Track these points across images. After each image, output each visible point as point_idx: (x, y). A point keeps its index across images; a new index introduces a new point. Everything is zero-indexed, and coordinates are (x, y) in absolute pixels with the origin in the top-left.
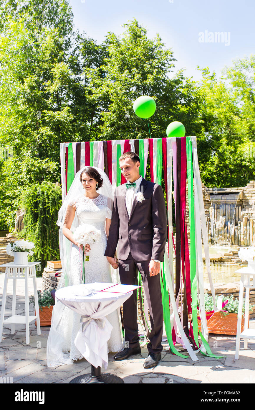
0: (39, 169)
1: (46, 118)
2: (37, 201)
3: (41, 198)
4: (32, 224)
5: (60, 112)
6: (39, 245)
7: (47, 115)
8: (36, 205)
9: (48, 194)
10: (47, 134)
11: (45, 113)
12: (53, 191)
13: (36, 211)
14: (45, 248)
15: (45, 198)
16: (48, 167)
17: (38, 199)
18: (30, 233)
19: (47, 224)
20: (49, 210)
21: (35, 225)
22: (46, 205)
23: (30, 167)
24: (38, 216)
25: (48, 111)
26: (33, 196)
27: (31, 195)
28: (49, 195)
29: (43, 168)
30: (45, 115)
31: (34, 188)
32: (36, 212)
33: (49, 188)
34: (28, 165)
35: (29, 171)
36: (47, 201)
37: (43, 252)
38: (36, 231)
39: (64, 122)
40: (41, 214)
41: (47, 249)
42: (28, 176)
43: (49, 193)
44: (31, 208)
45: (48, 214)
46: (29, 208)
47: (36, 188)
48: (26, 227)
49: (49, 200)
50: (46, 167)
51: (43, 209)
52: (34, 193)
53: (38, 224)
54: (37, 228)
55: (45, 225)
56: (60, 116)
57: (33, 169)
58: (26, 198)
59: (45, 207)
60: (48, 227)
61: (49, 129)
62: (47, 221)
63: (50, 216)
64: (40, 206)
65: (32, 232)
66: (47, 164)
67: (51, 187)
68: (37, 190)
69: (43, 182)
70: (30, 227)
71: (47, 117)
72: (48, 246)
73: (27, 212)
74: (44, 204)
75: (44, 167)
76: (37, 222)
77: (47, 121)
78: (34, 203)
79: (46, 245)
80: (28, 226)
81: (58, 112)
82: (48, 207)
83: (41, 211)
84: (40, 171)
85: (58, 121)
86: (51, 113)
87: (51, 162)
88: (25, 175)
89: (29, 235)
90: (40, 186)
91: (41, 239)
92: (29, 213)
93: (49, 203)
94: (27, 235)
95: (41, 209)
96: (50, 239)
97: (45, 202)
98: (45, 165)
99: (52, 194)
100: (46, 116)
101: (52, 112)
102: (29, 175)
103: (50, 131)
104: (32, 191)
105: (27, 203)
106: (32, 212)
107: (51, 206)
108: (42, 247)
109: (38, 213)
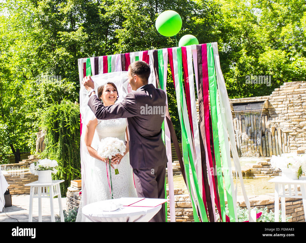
0: (57, 90)
1: (61, 39)
2: (57, 121)
3: (61, 117)
4: (53, 144)
5: (75, 33)
6: (61, 165)
7: (62, 36)
8: (56, 125)
9: (67, 113)
10: (63, 54)
11: (59, 35)
12: (72, 110)
13: (57, 130)
14: (67, 168)
15: (65, 118)
16: (65, 88)
17: (58, 119)
18: (52, 153)
19: (68, 143)
20: (69, 129)
21: (56, 145)
22: (66, 124)
23: (48, 88)
24: (58, 136)
25: (63, 33)
26: (52, 116)
27: (51, 115)
28: (69, 114)
29: (60, 89)
30: (60, 36)
31: (53, 108)
32: (56, 132)
33: (68, 107)
34: (46, 87)
35: (47, 93)
36: (66, 120)
37: (66, 172)
38: (57, 151)
39: (79, 42)
40: (62, 133)
41: (69, 169)
42: (47, 98)
43: (69, 112)
44: (52, 128)
45: (68, 133)
46: (50, 129)
47: (55, 108)
48: (48, 147)
49: (68, 119)
50: (64, 88)
51: (63, 128)
52: (54, 113)
53: (59, 144)
54: (58, 147)
55: (66, 145)
56: (75, 36)
57: (51, 90)
58: (46, 119)
59: (65, 126)
60: (69, 146)
61: (64, 49)
62: (68, 141)
63: (71, 135)
64: (61, 126)
65: (53, 152)
66: (64, 84)
67: (70, 106)
68: (56, 110)
69: (62, 102)
70: (52, 147)
71: (63, 38)
72: (70, 165)
73: (48, 133)
74: (64, 123)
75: (62, 88)
76: (58, 142)
77: (62, 41)
78: (54, 123)
79: (68, 164)
80: (50, 146)
81: (73, 32)
82: (68, 126)
83: (61, 131)
84: (58, 91)
85: (73, 41)
86: (65, 34)
87: (69, 82)
88: (43, 97)
89: (51, 156)
90: (59, 105)
91: (63, 159)
92: (50, 133)
93: (69, 122)
94: (49, 155)
95: (61, 128)
96: (72, 158)
97: (65, 122)
98: (62, 85)
99: (72, 113)
100: (61, 38)
101: (66, 32)
102: (47, 96)
103: (65, 52)
104: (52, 111)
105: (48, 123)
106: (53, 132)
107: (71, 125)
108: (64, 167)
109: (58, 132)
